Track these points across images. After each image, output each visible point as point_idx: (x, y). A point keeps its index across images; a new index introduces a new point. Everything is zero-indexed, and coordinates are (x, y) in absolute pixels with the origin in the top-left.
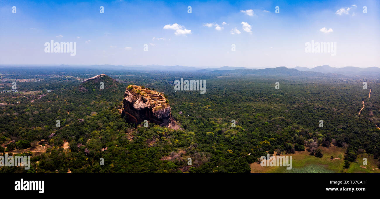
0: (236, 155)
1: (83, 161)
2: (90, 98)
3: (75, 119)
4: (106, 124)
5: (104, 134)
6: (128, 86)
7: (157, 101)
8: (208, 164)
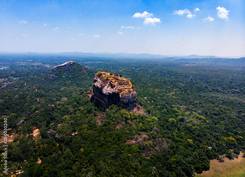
0: (196, 146)
1: (54, 148)
2: (60, 84)
3: (45, 105)
4: (76, 109)
5: (74, 119)
6: (97, 72)
7: (124, 87)
8: (168, 151)
